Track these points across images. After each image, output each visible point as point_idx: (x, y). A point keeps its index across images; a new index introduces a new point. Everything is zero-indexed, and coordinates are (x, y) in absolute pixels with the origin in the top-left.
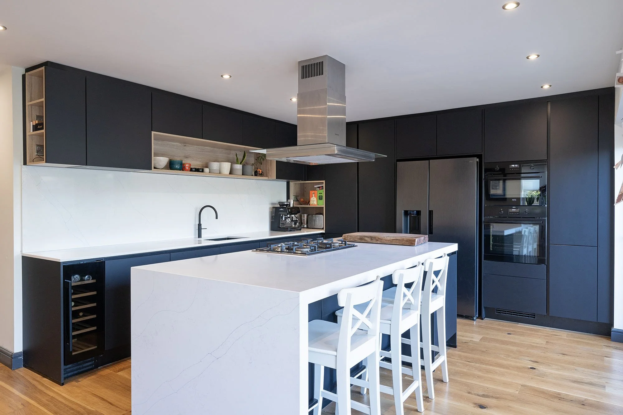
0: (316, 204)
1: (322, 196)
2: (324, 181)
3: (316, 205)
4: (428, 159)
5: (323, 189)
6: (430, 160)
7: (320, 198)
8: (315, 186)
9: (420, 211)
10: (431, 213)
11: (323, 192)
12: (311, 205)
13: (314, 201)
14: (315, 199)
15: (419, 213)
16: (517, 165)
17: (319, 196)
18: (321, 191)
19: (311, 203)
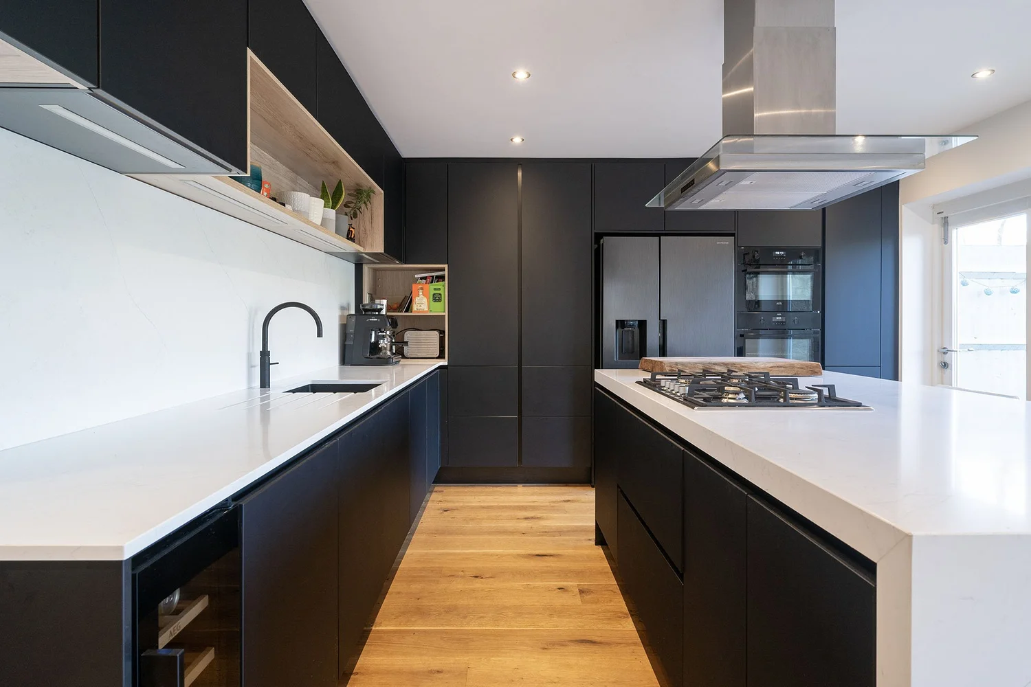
0: (426, 309)
1: (440, 294)
2: (446, 266)
3: (426, 312)
4: (659, 235)
5: (444, 280)
6: (662, 237)
7: (437, 298)
8: (416, 276)
9: (646, 321)
10: (664, 323)
11: (444, 286)
12: (416, 312)
13: (422, 305)
14: (425, 300)
15: (642, 324)
16: (783, 253)
17: (434, 294)
18: (439, 285)
19: (415, 307)
